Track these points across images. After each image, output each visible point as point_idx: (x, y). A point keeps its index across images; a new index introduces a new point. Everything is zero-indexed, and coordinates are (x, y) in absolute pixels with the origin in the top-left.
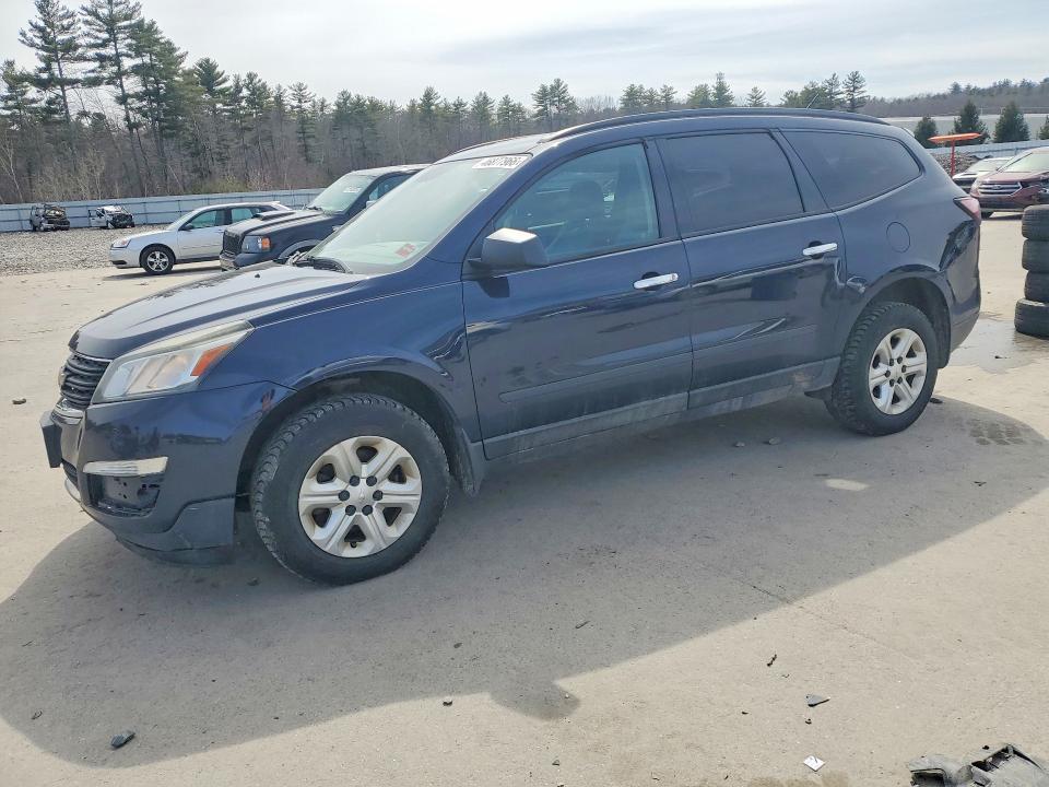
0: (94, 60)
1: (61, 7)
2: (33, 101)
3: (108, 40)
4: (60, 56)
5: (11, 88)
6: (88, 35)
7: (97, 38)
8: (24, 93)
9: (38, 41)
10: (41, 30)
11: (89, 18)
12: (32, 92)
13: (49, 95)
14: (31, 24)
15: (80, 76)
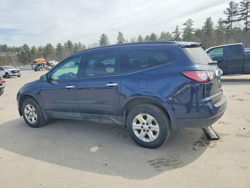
0: (241, 14)
1: (235, 3)
2: (225, 27)
3: (245, 9)
4: (232, 15)
5: (220, 24)
6: (240, 8)
7: (243, 9)
8: (223, 25)
9: (228, 12)
10: (229, 9)
11: (242, 4)
12: (224, 25)
13: (228, 25)
14: (227, 8)
15: (237, 19)
